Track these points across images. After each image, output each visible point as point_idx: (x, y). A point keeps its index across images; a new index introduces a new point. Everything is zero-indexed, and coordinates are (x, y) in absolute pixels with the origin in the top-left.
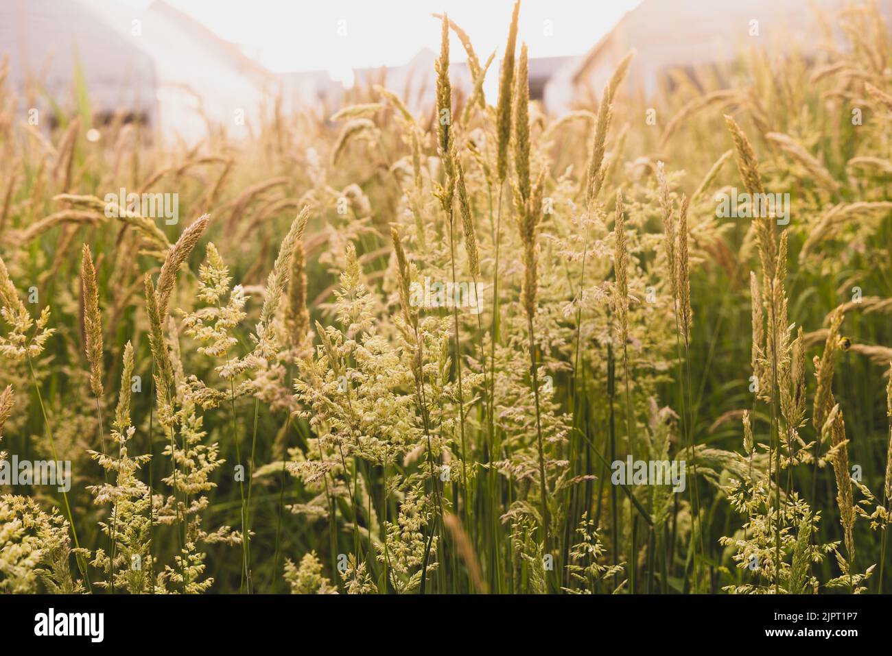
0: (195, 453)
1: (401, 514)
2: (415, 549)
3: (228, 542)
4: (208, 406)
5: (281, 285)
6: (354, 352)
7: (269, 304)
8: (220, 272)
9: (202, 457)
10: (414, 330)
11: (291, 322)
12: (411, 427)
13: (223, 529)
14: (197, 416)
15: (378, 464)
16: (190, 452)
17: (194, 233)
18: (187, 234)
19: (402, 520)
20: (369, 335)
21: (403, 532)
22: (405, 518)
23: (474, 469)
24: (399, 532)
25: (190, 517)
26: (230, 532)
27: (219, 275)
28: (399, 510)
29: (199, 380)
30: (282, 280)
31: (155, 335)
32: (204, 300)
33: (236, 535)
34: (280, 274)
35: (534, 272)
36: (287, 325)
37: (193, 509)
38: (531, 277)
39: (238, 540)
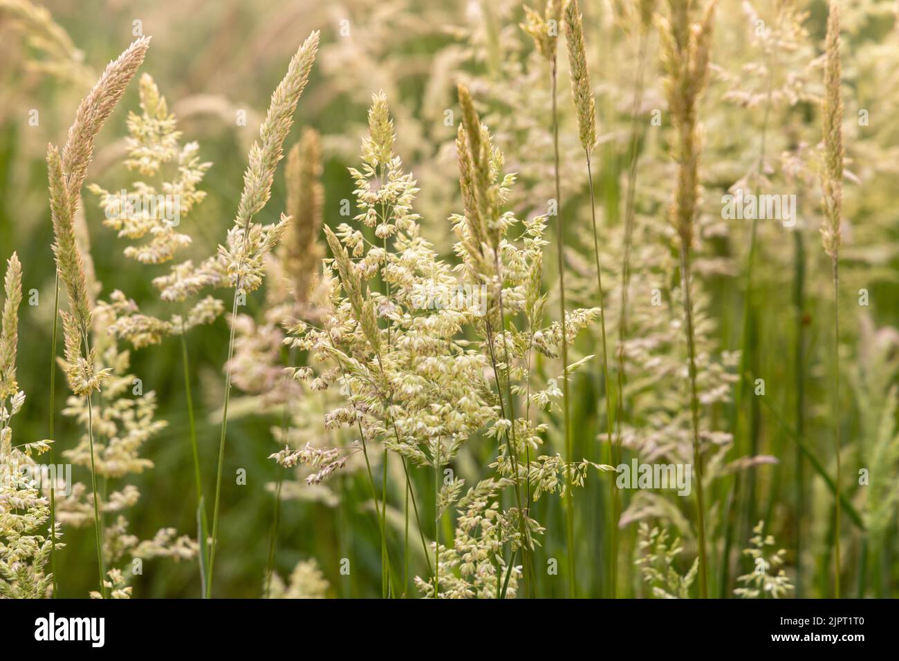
0: (116, 413)
1: (459, 531)
2: (481, 589)
3: (171, 558)
4: (142, 341)
5: (270, 166)
6: (384, 270)
7: (251, 198)
8: (163, 123)
9: (128, 416)
10: (491, 251)
11: (296, 265)
12: (481, 405)
13: (163, 535)
14: (120, 350)
15: (426, 463)
16: (109, 411)
17: (125, 70)
18: (112, 72)
19: (461, 544)
20: (409, 238)
21: (464, 561)
22: (466, 537)
23: (582, 471)
24: (455, 562)
25: (110, 518)
26: (173, 540)
27: (161, 128)
28: (456, 524)
29: (127, 299)
30: (272, 158)
31: (63, 245)
32: (136, 169)
33: (185, 545)
34: (269, 147)
35: (693, 174)
36: (288, 270)
37: (113, 506)
38: (688, 179)
39: (187, 553)
